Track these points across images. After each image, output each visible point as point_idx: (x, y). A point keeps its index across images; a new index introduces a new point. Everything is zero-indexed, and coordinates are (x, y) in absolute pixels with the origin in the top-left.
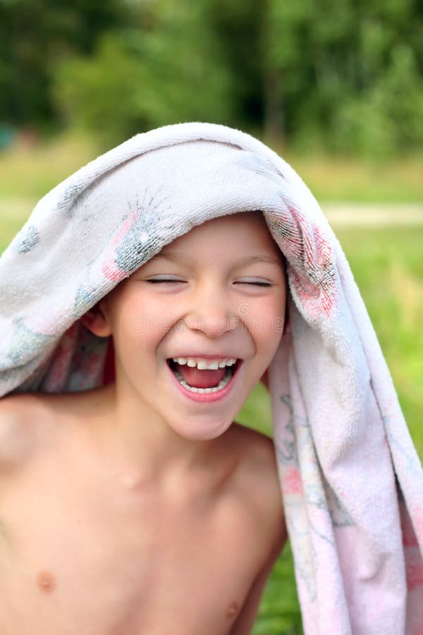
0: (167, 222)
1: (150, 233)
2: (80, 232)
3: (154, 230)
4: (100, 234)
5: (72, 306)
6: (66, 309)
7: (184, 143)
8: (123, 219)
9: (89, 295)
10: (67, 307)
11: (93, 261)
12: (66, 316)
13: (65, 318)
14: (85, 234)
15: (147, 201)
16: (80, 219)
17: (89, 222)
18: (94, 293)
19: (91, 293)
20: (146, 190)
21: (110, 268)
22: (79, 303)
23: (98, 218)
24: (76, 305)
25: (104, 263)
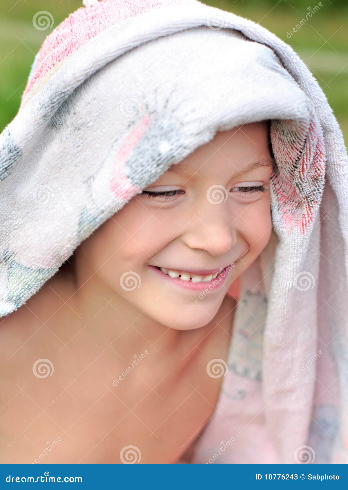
0: (194, 128)
1: (173, 140)
2: (72, 144)
3: (177, 138)
4: (98, 145)
5: (75, 234)
6: (67, 237)
7: (184, 30)
8: (129, 126)
9: (96, 218)
10: (69, 235)
11: (91, 178)
12: (69, 246)
13: (68, 248)
14: (78, 146)
15: (161, 103)
16: (70, 129)
17: (82, 132)
18: (102, 216)
19: (99, 215)
20: (156, 90)
21: (122, 185)
22: (83, 228)
23: (93, 126)
24: (79, 232)
25: (111, 181)
